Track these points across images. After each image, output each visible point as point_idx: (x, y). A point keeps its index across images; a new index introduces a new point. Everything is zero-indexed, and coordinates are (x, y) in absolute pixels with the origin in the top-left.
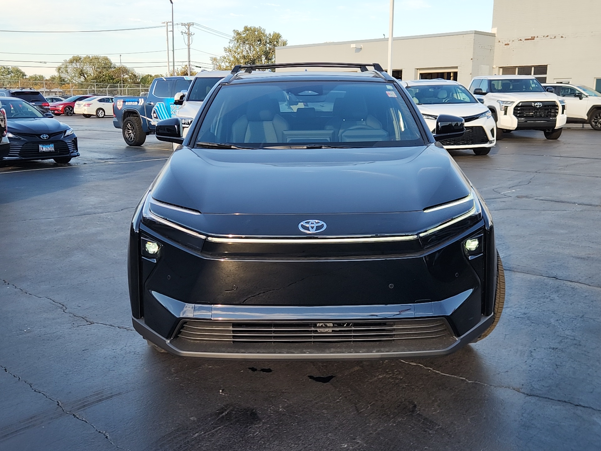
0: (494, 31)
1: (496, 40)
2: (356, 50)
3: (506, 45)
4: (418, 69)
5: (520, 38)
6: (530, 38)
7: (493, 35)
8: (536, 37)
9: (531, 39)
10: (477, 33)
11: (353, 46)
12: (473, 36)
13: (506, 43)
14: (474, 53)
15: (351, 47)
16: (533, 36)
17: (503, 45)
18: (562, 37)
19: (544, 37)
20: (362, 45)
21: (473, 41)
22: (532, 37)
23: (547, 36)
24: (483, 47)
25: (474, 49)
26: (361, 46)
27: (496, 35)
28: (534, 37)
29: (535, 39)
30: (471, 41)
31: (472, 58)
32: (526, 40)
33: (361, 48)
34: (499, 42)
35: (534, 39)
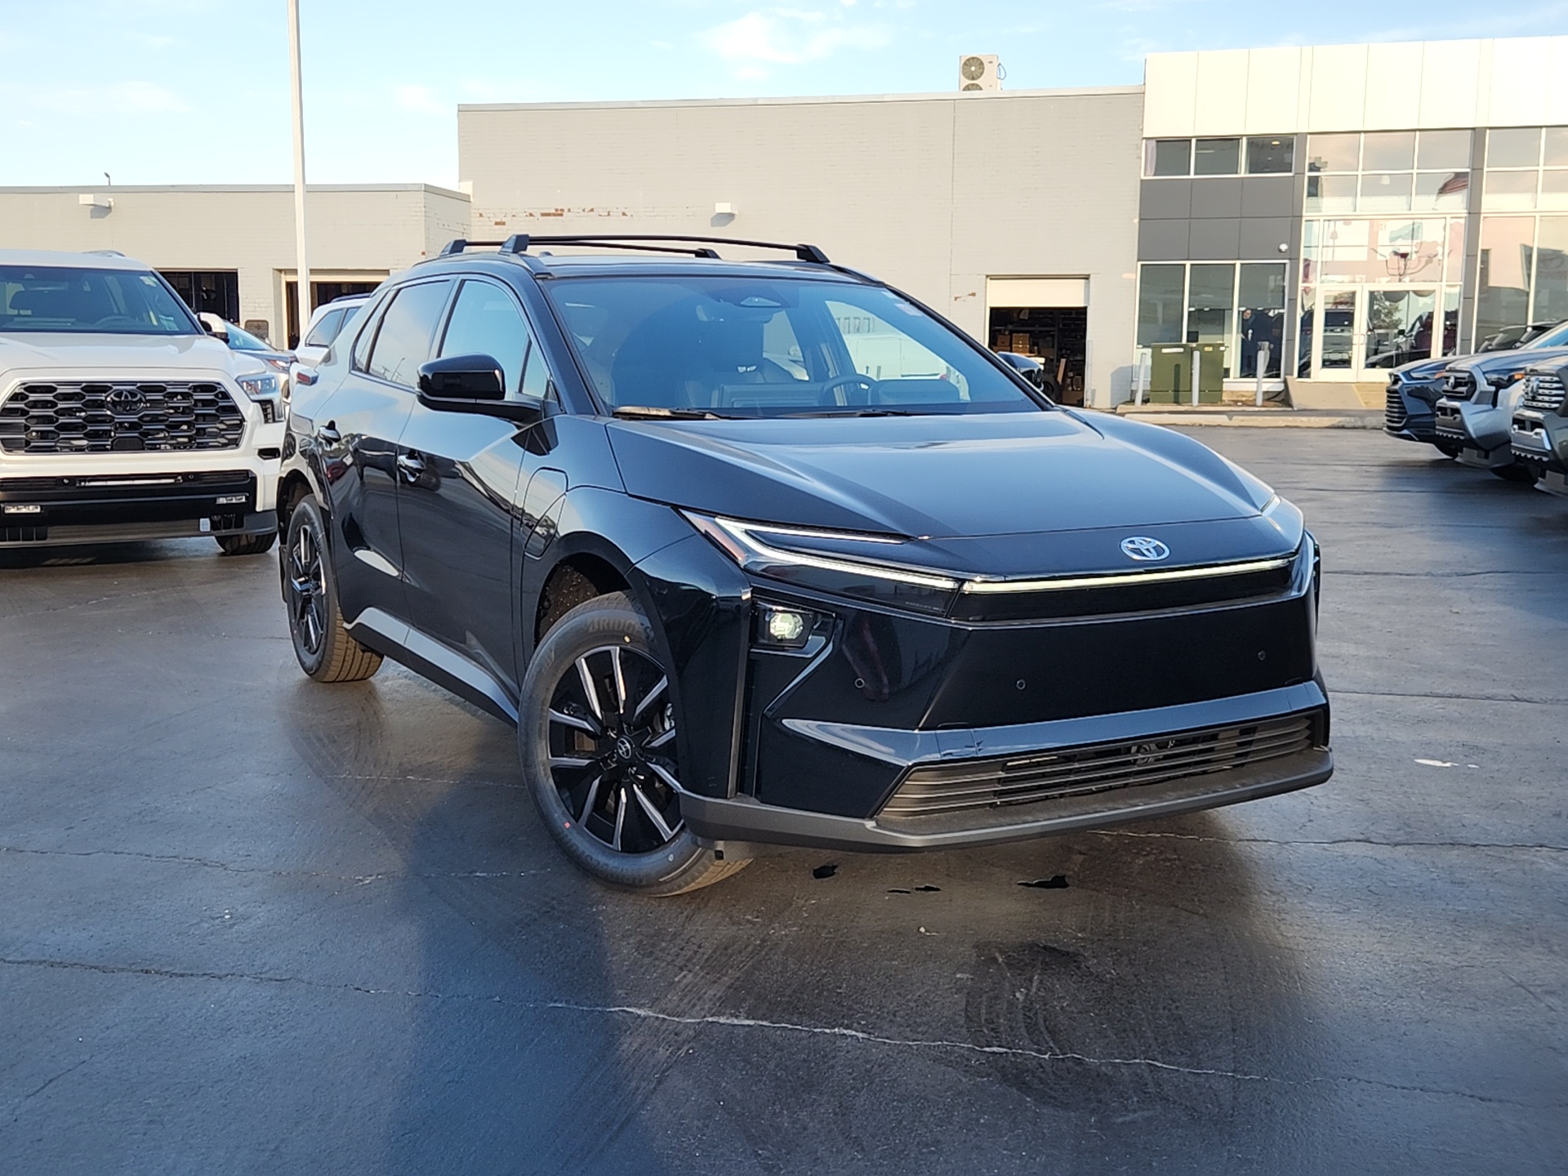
0: (466, 188)
1: (472, 211)
2: (92, 211)
3: (497, 224)
4: (280, 271)
5: (530, 211)
6: (554, 211)
7: (464, 198)
8: (566, 210)
9: (554, 215)
10: (429, 190)
11: (87, 199)
12: (422, 197)
13: (499, 220)
14: (427, 238)
15: (81, 202)
16: (559, 208)
17: (490, 223)
18: (624, 214)
19: (584, 210)
20: (111, 200)
21: (423, 209)
22: (557, 210)
23: (592, 210)
24: (446, 227)
25: (427, 229)
26: (110, 202)
27: (472, 200)
28: (562, 210)
29: (564, 214)
30: (418, 209)
31: (424, 250)
32: (543, 215)
33: (110, 208)
34: (481, 215)
35: (561, 215)
